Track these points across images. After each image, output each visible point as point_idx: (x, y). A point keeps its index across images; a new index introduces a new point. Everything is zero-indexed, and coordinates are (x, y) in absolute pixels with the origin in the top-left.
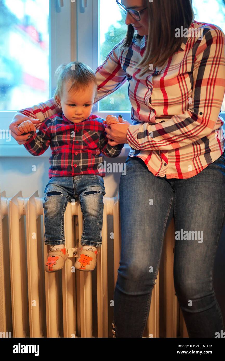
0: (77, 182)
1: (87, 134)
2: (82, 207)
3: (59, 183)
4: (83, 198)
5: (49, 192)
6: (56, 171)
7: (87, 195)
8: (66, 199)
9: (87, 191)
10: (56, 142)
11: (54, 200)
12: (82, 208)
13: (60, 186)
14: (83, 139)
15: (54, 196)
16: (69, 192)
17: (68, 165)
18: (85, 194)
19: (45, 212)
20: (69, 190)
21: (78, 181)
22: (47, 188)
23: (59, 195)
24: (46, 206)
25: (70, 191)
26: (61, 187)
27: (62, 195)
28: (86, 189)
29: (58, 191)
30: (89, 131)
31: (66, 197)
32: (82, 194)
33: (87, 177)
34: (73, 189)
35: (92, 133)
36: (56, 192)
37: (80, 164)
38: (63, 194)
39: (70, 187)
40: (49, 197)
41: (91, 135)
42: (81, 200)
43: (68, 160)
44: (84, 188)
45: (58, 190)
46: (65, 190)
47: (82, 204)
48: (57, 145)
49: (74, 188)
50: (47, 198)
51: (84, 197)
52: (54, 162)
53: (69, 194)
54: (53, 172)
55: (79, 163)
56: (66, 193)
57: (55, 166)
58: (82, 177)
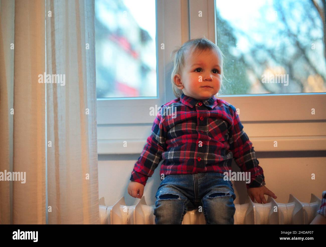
0: (199, 182)
1: (214, 123)
2: (206, 214)
3: (175, 183)
4: (207, 201)
5: (163, 194)
6: (172, 166)
7: (213, 198)
8: (185, 204)
9: (213, 193)
10: (173, 133)
11: (170, 205)
12: (205, 216)
13: (176, 187)
14: (209, 130)
15: (169, 200)
16: (188, 195)
17: (189, 158)
18: (209, 196)
19: (156, 220)
20: (188, 193)
21: (200, 180)
22: (160, 190)
23: (176, 199)
24: (159, 212)
25: (190, 194)
26: (178, 188)
27: (179, 199)
28: (210, 191)
29: (174, 194)
30: (217, 120)
31: (185, 202)
32: (205, 198)
33: (211, 175)
34: (193, 191)
35: (220, 123)
36: (171, 195)
37: (205, 158)
38: (181, 198)
39: (190, 188)
40: (162, 200)
41: (218, 125)
42: (204, 205)
43: (189, 152)
44: (208, 189)
45: (174, 192)
46: (183, 193)
47: (206, 209)
48: (175, 137)
49: (195, 190)
50: (160, 203)
51: (209, 200)
52: (169, 154)
53: (189, 198)
54: (168, 167)
55: (203, 156)
56: (185, 197)
57: (170, 159)
58: (206, 175)
